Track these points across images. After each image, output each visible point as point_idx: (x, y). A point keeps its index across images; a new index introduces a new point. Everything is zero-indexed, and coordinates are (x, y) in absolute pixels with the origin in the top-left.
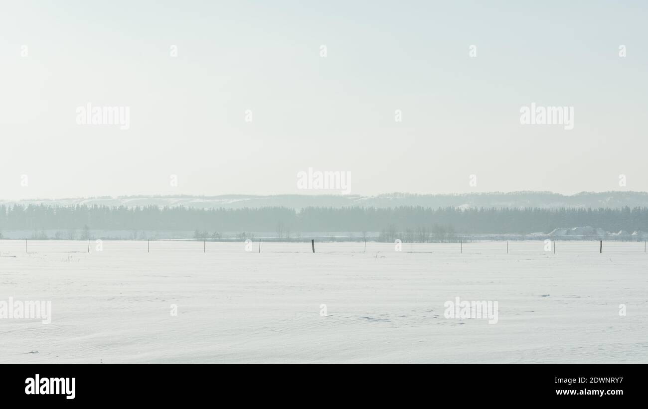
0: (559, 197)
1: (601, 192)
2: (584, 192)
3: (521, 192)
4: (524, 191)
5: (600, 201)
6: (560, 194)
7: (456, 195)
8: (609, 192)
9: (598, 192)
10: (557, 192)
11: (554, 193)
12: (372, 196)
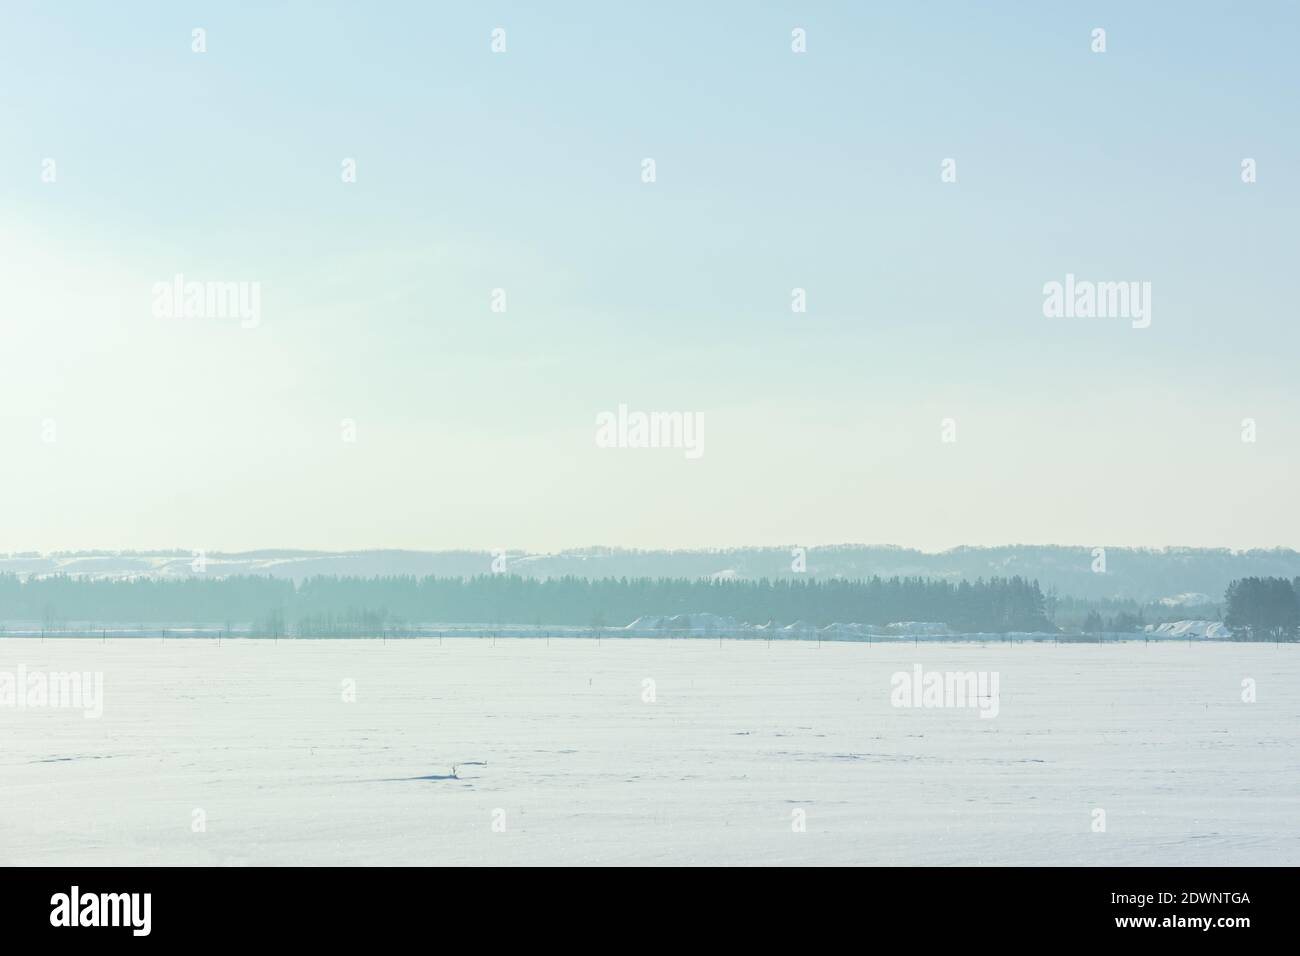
0: (914, 556)
1: (995, 546)
2: (963, 546)
3: (840, 547)
4: (845, 545)
5: (991, 564)
6: (917, 549)
7: (712, 551)
8: (1011, 546)
9: (990, 547)
10: (910, 547)
11: (904, 548)
12: (549, 554)
